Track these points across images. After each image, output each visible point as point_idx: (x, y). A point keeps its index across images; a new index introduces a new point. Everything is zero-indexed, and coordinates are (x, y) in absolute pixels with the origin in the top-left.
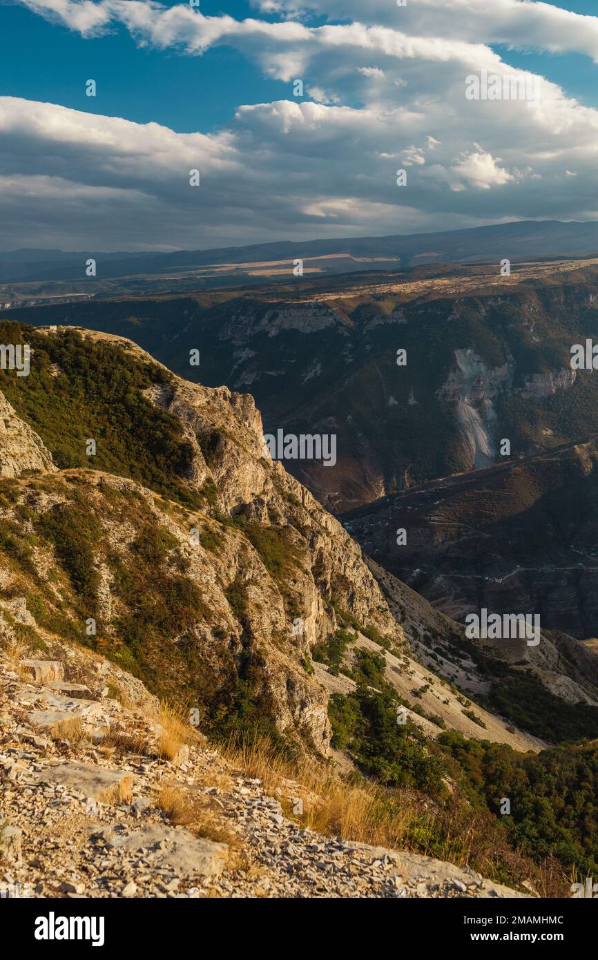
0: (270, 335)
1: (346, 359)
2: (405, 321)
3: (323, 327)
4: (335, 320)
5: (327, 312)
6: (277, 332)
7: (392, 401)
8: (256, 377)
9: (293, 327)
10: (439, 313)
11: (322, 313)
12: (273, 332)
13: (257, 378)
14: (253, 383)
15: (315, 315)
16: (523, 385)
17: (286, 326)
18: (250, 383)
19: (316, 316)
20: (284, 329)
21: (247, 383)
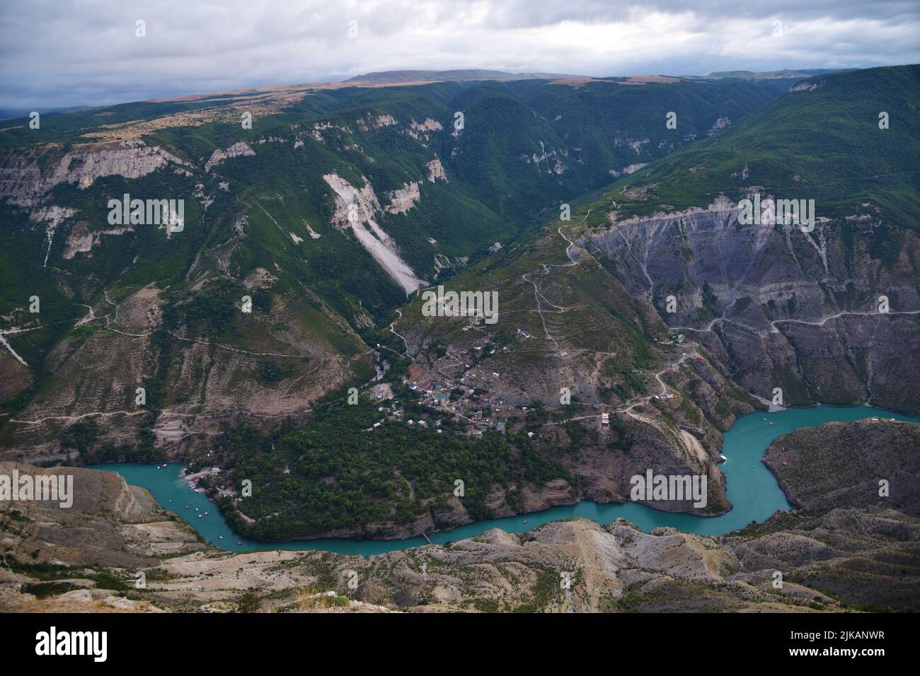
0: (83, 187)
1: (202, 202)
2: (253, 153)
3: (152, 170)
4: (165, 159)
5: (153, 150)
6: (92, 181)
7: (296, 239)
8: (94, 240)
9: (114, 173)
10: (282, 141)
11: (147, 153)
12: (87, 182)
13: (97, 241)
14: (92, 248)
15: (138, 156)
16: (389, 203)
17: (102, 173)
18: (89, 249)
19: (141, 157)
20: (100, 177)
21: (82, 250)
